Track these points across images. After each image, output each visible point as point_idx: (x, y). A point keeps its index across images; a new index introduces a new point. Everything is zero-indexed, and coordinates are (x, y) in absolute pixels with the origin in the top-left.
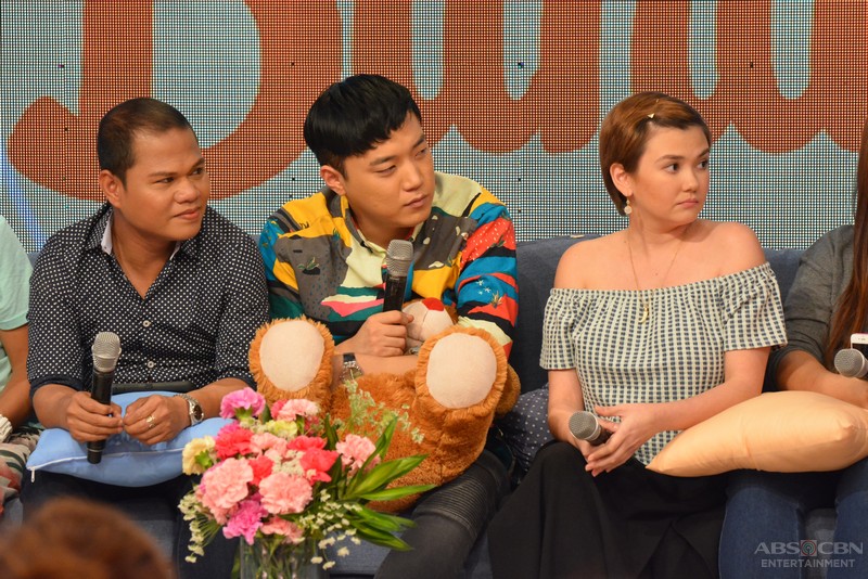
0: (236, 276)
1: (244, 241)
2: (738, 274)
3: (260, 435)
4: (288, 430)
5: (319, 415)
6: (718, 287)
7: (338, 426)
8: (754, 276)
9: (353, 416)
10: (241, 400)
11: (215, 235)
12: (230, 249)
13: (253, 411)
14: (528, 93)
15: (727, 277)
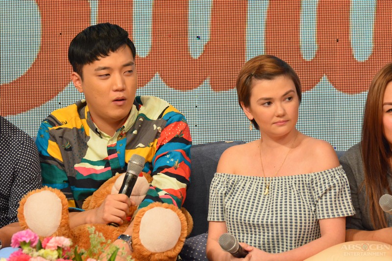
0: (21, 160)
1: (26, 139)
2: (323, 172)
3: (35, 258)
4: (52, 255)
5: (71, 247)
6: (310, 179)
7: (83, 254)
8: (332, 173)
9: (92, 248)
10: (24, 236)
11: (9, 136)
12: (18, 144)
13: (31, 243)
14: (203, 55)
15: (316, 173)
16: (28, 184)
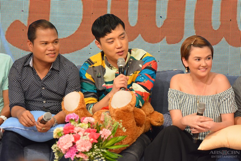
0: (71, 76)
1: (73, 66)
3: (77, 127)
4: (85, 126)
7: (100, 126)
10: (72, 117)
11: (64, 64)
12: (69, 68)
13: (75, 120)
14: (163, 26)
16: (74, 88)
